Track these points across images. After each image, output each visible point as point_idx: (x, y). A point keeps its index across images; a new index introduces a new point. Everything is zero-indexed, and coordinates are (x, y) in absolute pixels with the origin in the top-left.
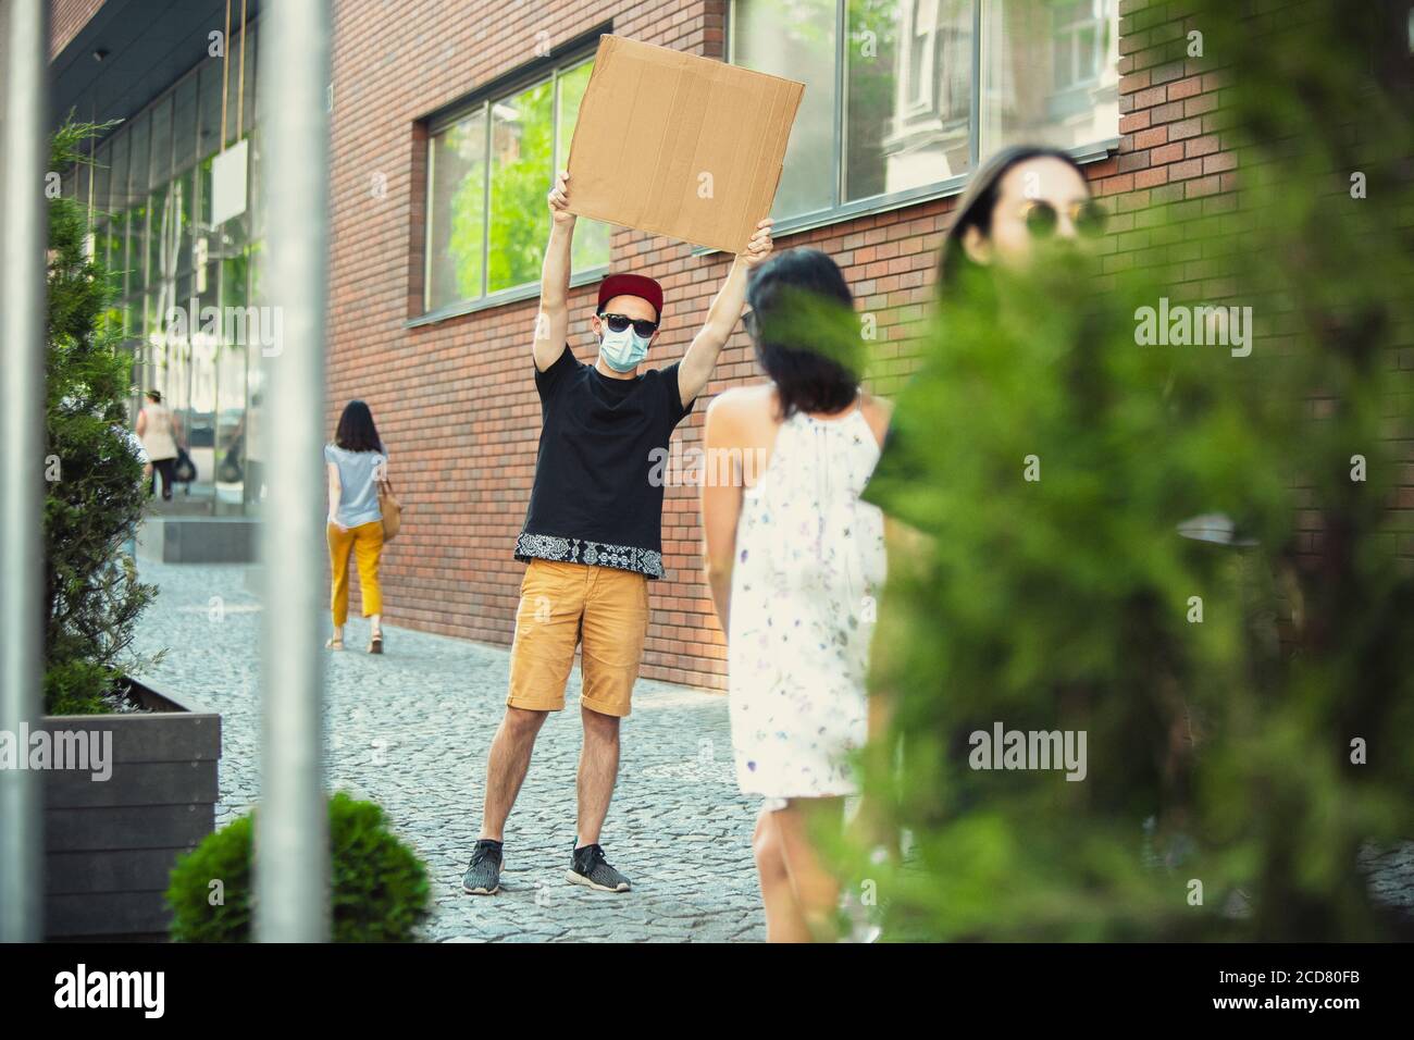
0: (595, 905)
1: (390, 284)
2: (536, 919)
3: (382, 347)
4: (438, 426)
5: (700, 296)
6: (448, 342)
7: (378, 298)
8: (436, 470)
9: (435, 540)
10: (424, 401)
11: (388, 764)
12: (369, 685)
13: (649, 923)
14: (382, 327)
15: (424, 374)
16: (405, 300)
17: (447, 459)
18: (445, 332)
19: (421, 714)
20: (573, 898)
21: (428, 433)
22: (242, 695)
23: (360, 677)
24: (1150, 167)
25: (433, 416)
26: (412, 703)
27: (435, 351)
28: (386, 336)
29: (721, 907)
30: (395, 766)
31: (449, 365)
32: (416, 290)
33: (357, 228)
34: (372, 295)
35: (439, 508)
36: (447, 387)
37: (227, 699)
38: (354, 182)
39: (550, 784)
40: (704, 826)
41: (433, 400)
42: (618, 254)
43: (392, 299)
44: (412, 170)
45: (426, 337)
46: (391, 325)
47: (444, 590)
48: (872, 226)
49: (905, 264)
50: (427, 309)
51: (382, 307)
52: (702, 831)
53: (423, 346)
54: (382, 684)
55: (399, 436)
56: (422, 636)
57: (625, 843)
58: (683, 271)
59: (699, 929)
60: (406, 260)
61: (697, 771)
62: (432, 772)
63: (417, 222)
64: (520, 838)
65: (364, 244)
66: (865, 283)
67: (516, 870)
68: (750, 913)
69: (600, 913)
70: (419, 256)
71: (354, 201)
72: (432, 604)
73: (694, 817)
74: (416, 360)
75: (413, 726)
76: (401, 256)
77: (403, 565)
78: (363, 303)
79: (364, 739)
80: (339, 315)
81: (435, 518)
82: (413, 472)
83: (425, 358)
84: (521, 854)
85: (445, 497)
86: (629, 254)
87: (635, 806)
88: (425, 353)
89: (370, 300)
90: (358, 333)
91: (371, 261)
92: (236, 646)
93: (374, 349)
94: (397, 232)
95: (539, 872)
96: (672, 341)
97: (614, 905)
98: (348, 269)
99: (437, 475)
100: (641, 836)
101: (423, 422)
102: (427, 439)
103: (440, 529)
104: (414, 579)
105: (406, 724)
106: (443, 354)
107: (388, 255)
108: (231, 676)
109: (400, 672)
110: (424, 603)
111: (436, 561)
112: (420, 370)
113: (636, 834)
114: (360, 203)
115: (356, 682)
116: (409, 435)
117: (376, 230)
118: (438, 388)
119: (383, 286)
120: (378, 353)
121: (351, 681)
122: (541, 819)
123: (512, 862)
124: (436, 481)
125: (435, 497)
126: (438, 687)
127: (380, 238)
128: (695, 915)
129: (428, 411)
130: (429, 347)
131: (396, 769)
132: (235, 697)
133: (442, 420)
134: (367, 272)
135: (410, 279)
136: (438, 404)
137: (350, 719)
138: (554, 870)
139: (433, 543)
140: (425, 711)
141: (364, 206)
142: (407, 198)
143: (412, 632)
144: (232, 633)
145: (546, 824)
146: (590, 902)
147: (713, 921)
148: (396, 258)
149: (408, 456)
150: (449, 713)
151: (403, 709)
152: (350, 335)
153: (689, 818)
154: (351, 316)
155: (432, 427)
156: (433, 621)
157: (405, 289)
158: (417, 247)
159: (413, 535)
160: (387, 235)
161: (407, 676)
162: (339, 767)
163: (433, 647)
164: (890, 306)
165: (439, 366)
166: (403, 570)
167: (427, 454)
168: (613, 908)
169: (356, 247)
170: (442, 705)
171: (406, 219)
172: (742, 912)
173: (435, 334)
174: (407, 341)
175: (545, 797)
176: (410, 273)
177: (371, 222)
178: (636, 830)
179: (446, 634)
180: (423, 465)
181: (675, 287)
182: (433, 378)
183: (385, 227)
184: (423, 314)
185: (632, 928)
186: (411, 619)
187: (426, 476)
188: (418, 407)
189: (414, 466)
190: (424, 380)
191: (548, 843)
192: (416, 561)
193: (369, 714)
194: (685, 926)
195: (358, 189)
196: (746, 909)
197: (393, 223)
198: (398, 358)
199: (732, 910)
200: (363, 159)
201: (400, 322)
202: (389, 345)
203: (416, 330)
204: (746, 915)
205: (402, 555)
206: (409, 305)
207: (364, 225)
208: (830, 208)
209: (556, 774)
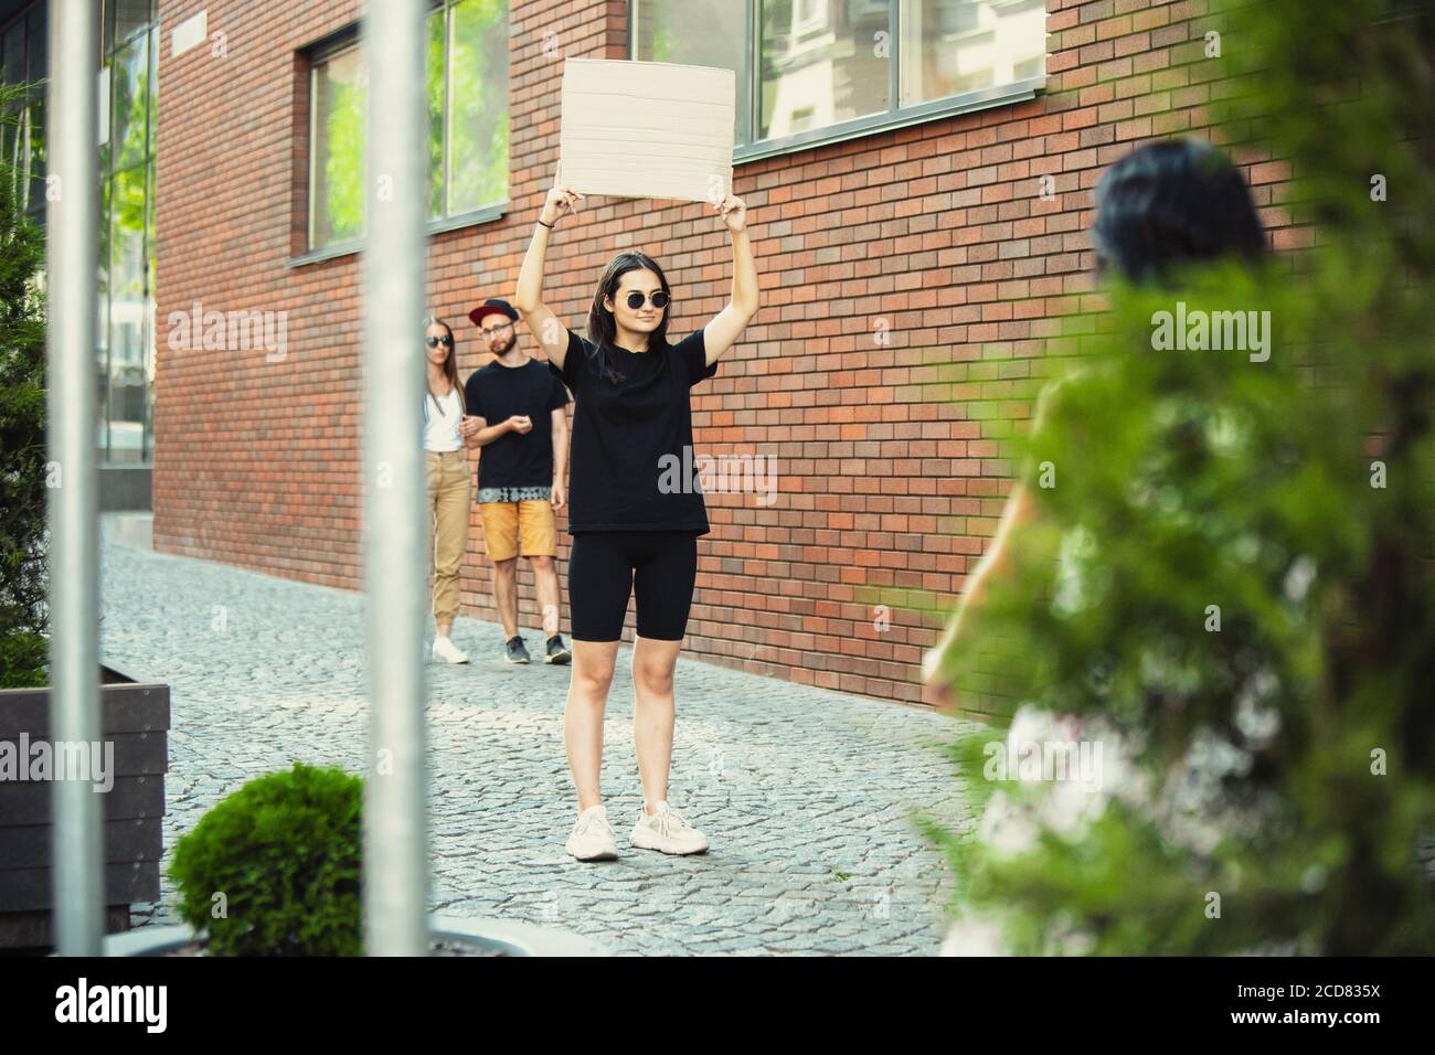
0: (538, 870)
1: (273, 221)
2: (478, 884)
3: (263, 287)
4: (325, 370)
5: (605, 236)
6: (334, 282)
7: (259, 235)
8: (323, 415)
9: (323, 488)
10: (310, 343)
11: (302, 726)
12: (267, 641)
13: (594, 887)
14: (263, 266)
15: (310, 316)
16: (288, 238)
17: (335, 404)
18: (331, 272)
19: (325, 673)
20: (514, 863)
21: (314, 376)
22: (137, 654)
23: (256, 634)
24: (1079, 108)
25: (320, 359)
26: (314, 660)
27: (320, 291)
28: (268, 275)
29: (663, 870)
30: (310, 728)
31: (336, 305)
32: (299, 227)
33: (235, 162)
34: (253, 232)
35: (327, 455)
36: (334, 328)
37: (122, 659)
38: (231, 114)
39: (471, 744)
40: (634, 787)
41: (320, 342)
42: (518, 191)
43: (274, 237)
44: (294, 102)
45: (310, 276)
46: (273, 263)
47: (333, 540)
48: (787, 165)
49: (822, 204)
50: (312, 247)
51: (263, 245)
52: (634, 792)
53: (307, 286)
54: (280, 641)
55: (284, 379)
56: (312, 588)
57: (557, 805)
58: (587, 210)
59: (646, 892)
60: (288, 196)
61: (620, 729)
62: (348, 734)
63: (300, 156)
64: (450, 801)
65: (242, 179)
66: (780, 224)
67: (450, 835)
68: (694, 876)
69: (544, 878)
70: (302, 191)
71: (231, 134)
72: (322, 555)
73: (623, 778)
74: (300, 301)
75: (318, 685)
76: (284, 191)
77: (289, 514)
78: (242, 240)
79: (272, 700)
80: (217, 253)
81: (323, 465)
82: (299, 417)
83: (309, 299)
84: (453, 818)
85: (334, 443)
86: (529, 192)
87: (562, 766)
88: (309, 294)
89: (250, 238)
90: (237, 272)
91: (251, 197)
92: (120, 602)
93: (255, 289)
94: (279, 167)
95: (473, 836)
96: (576, 282)
97: (555, 869)
98: (225, 205)
99: (324, 421)
100: (572, 797)
101: (309, 366)
102: (314, 383)
103: (328, 477)
104: (301, 528)
105: (312, 683)
106: (330, 295)
107: (269, 191)
108: (121, 634)
109: (296, 628)
110: (312, 554)
111: (323, 510)
112: (305, 311)
113: (566, 795)
114: (238, 136)
115: (252, 639)
116: (294, 379)
117: (255, 165)
118: (324, 330)
119: (264, 224)
120: (259, 293)
121: (247, 638)
122: (467, 782)
123: (445, 826)
124: (323, 427)
125: (323, 443)
126: (338, 643)
127: (259, 173)
128: (639, 879)
129: (315, 354)
130: (315, 287)
131: (310, 732)
132: (129, 656)
133: (330, 363)
134: (246, 209)
135: (293, 217)
136: (324, 347)
137: (252, 679)
138: (488, 834)
139: (322, 491)
140: (329, 669)
141: (243, 139)
142: (289, 131)
143: (300, 585)
144: (113, 588)
145: (474, 786)
146: (531, 866)
147: (657, 884)
148: (278, 193)
149: (294, 400)
150: (354, 671)
151: (306, 667)
152: (228, 274)
153: (617, 778)
154: (229, 254)
155: (319, 371)
156: (322, 573)
157: (288, 227)
158: (300, 183)
159: (299, 483)
160: (269, 170)
161: (303, 632)
162: (252, 730)
163: (325, 600)
164: (807, 247)
165: (325, 307)
166: (289, 519)
167: (314, 399)
168: (556, 872)
169: (235, 182)
170: (345, 662)
171: (288, 153)
172: (686, 875)
173: (321, 274)
174: (290, 280)
175: (467, 758)
176: (293, 211)
177: (251, 156)
178: (566, 792)
179: (336, 586)
180: (309, 410)
181: (578, 226)
182: (320, 319)
183: (265, 161)
184: (307, 252)
185: (578, 893)
186: (299, 570)
187: (313, 421)
188: (304, 350)
189: (299, 411)
190: (310, 321)
191: (479, 806)
192: (303, 509)
193: (272, 674)
194: (630, 890)
195: (235, 122)
196: (689, 871)
197: (274, 158)
198: (281, 299)
199: (676, 873)
200: (240, 90)
201: (283, 261)
202: (271, 285)
203: (299, 269)
204: (690, 878)
205: (288, 504)
206: (292, 243)
207: (242, 159)
208: (742, 146)
209: (474, 734)
